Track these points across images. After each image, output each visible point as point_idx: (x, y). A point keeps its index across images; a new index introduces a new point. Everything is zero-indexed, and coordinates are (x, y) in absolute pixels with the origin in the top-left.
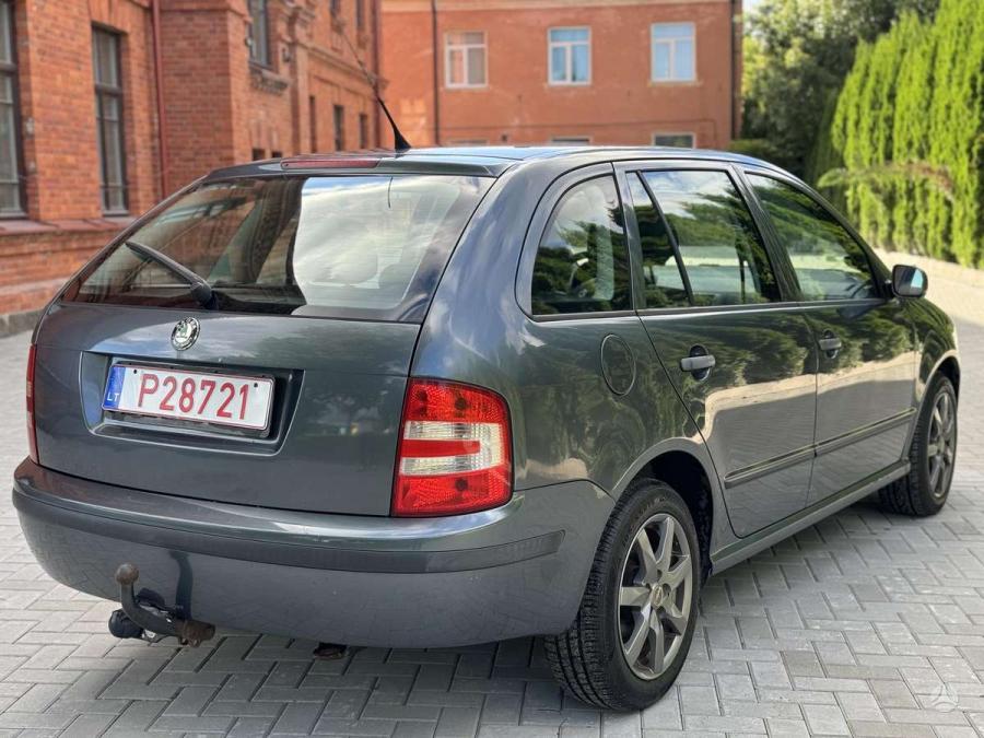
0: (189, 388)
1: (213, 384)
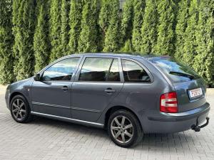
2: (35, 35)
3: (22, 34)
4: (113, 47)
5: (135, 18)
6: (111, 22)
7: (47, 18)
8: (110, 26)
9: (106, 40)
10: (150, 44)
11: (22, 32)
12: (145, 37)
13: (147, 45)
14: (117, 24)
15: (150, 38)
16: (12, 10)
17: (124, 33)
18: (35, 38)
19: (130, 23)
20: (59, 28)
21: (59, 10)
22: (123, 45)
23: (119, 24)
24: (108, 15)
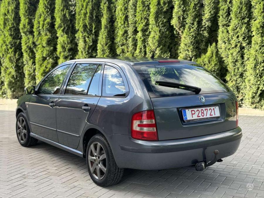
0: (202, 111)
1: (207, 109)
2: (99, 42)
3: (85, 41)
4: (190, 53)
5: (221, 13)
6: (189, 20)
7: (112, 21)
8: (187, 26)
9: (182, 45)
10: (242, 48)
11: (85, 38)
12: (235, 38)
13: (238, 49)
14: (195, 23)
15: (241, 39)
16: (75, 13)
17: (206, 34)
18: (99, 46)
19: (214, 20)
20: (126, 32)
21: (126, 9)
22: (205, 51)
23: (200, 23)
24: (184, 11)
